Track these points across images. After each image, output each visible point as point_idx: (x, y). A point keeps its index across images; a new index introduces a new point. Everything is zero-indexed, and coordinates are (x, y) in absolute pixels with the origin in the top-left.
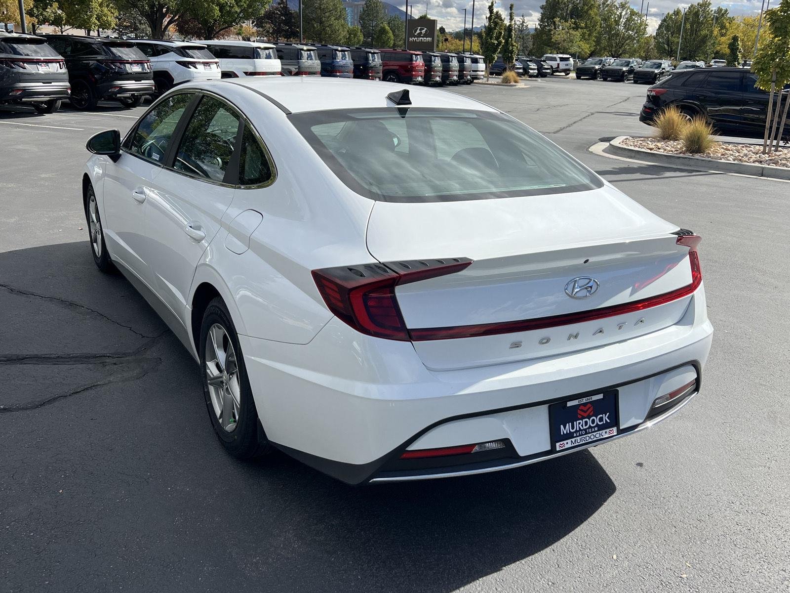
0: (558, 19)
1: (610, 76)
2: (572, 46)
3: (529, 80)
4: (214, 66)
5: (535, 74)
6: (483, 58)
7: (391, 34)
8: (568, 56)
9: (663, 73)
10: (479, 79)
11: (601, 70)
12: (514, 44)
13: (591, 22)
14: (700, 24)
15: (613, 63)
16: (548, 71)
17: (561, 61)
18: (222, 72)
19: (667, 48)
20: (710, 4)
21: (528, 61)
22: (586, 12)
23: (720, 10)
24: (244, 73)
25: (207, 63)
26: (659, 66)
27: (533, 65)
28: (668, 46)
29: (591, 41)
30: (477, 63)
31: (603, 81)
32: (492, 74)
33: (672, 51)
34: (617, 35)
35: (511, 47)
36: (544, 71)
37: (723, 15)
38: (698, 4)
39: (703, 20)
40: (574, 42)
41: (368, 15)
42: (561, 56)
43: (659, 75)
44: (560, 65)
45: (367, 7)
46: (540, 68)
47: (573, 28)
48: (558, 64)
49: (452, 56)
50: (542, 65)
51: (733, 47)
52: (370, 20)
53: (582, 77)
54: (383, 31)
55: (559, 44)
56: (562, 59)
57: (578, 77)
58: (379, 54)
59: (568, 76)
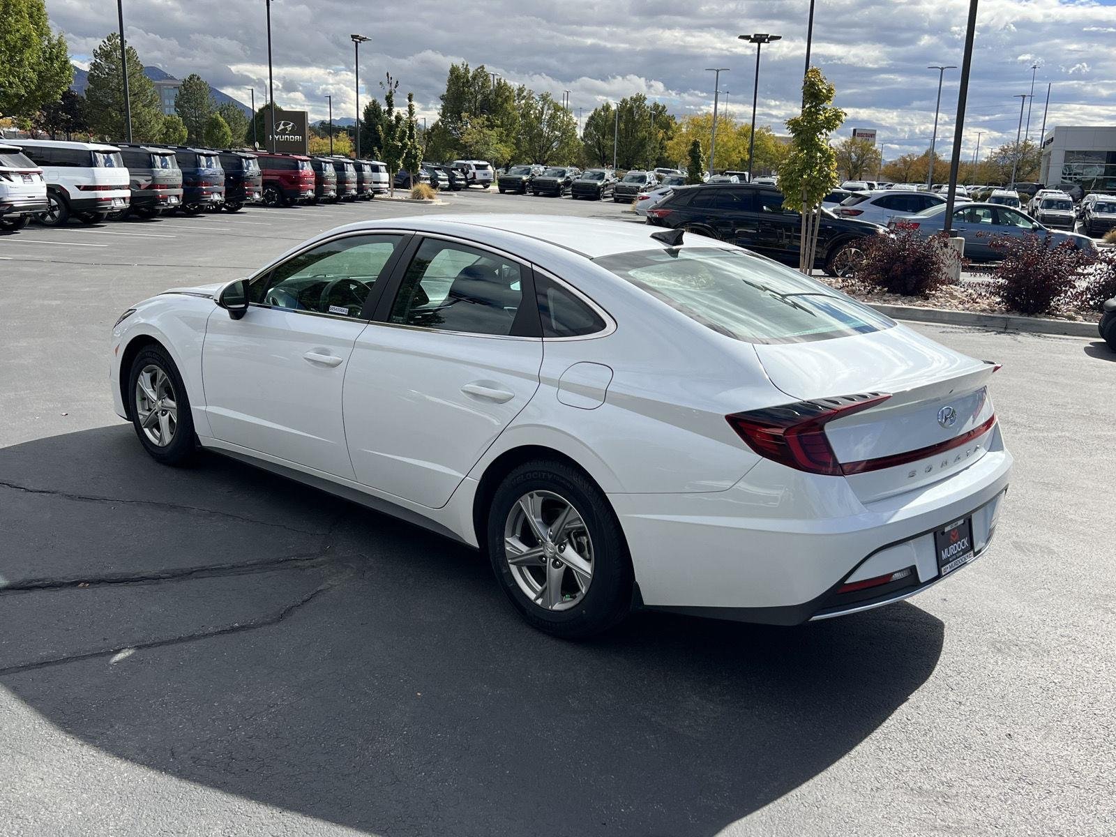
0: (467, 114)
1: (542, 190)
2: (487, 150)
3: (442, 194)
4: (36, 178)
5: (447, 187)
6: (385, 166)
7: (227, 129)
8: (486, 163)
9: (607, 185)
10: (382, 193)
11: (530, 181)
12: (418, 146)
13: (508, 119)
14: (635, 123)
15: (544, 172)
16: (463, 182)
17: (477, 169)
18: (47, 185)
19: (598, 153)
20: (645, 99)
21: (436, 169)
22: (501, 106)
23: (656, 106)
24: (77, 186)
25: (27, 173)
26: (601, 177)
27: (442, 175)
28: (600, 150)
29: (509, 143)
30: (378, 172)
31: (534, 196)
32: (396, 186)
33: (604, 157)
34: (540, 135)
35: (413, 150)
36: (457, 182)
37: (660, 112)
38: (631, 99)
39: (639, 118)
40: (490, 144)
41: (189, 101)
42: (476, 162)
43: (604, 188)
44: (476, 175)
45: (185, 89)
46: (452, 178)
47: (487, 126)
48: (474, 174)
49: (347, 163)
50: (453, 174)
51: (694, 154)
52: (192, 108)
53: (506, 191)
54: (215, 125)
55: (471, 146)
56: (478, 167)
57: (502, 191)
58: (256, 159)
59: (488, 189)
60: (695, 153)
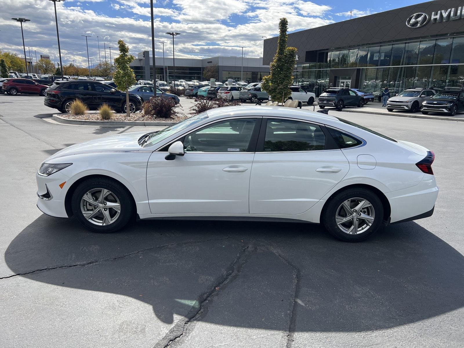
60: (3, 64)
